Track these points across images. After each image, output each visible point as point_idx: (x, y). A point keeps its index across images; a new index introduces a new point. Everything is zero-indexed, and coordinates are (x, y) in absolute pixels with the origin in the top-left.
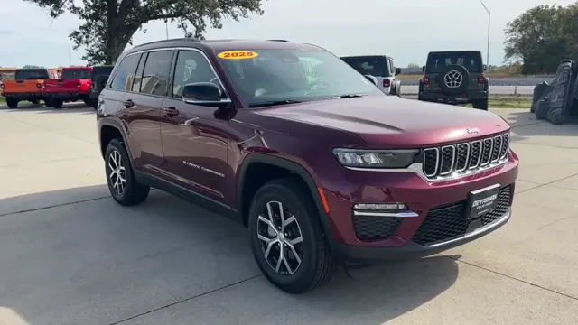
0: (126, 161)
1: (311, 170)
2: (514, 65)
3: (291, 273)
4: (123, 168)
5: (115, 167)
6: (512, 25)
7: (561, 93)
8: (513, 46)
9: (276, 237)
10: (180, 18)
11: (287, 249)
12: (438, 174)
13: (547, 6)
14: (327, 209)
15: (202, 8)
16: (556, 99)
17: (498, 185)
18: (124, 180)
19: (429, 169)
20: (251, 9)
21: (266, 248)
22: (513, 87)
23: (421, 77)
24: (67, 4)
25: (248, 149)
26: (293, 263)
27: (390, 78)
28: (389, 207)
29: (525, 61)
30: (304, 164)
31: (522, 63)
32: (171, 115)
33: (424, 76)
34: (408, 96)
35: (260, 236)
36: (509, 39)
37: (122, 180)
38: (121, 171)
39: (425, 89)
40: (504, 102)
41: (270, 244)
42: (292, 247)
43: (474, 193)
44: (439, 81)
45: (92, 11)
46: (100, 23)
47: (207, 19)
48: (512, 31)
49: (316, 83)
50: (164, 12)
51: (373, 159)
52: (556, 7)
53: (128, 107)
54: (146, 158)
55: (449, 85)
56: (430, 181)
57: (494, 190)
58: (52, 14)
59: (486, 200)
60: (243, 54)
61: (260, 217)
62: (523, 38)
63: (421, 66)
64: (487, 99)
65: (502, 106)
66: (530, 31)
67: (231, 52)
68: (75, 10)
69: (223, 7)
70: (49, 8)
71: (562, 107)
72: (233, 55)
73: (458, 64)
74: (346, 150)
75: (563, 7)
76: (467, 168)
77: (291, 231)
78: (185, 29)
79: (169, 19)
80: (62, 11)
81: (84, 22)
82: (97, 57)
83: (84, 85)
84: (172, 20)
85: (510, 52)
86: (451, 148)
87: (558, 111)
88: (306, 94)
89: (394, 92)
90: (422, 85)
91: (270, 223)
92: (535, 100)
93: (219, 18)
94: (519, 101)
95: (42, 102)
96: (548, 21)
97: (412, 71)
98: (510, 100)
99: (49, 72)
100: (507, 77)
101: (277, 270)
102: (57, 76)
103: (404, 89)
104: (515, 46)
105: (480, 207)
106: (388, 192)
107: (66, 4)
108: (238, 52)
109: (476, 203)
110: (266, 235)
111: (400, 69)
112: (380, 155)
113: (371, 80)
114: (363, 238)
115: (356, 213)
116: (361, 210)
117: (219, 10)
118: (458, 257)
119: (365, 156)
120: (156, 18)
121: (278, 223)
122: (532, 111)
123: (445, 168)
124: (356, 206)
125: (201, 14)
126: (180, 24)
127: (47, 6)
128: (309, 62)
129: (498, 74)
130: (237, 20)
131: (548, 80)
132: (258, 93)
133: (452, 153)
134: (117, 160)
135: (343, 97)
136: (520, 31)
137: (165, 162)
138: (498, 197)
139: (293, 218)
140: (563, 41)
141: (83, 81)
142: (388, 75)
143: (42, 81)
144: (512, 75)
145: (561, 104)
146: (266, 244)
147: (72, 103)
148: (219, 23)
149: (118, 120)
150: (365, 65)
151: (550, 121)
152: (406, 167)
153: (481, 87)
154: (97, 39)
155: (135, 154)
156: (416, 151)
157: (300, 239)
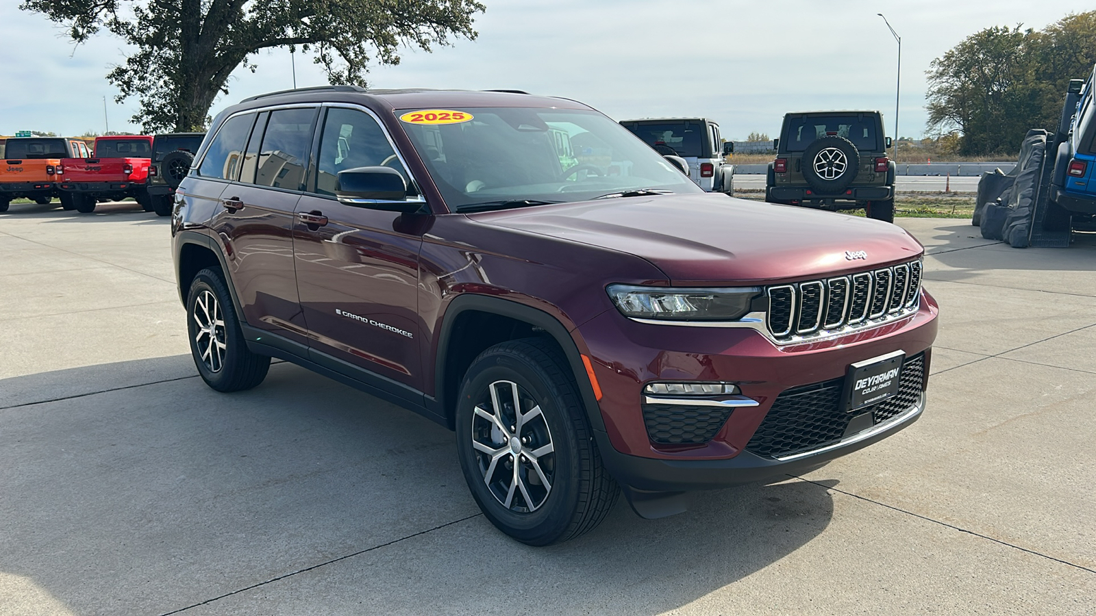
0: (227, 309)
1: (570, 324)
2: (946, 138)
3: (533, 509)
4: (221, 323)
5: (205, 322)
6: (941, 63)
7: (1028, 190)
8: (943, 101)
9: (505, 445)
10: (318, 44)
11: (526, 466)
12: (793, 332)
13: (1006, 30)
14: (598, 394)
15: (362, 26)
16: (1019, 202)
17: (900, 352)
18: (223, 346)
19: (777, 323)
20: (454, 29)
21: (487, 465)
22: (942, 180)
23: (771, 160)
24: (104, 15)
25: (453, 289)
26: (537, 491)
27: (712, 161)
28: (707, 389)
29: (965, 131)
30: (556, 313)
31: (961, 135)
32: (313, 226)
33: (775, 157)
34: (746, 194)
35: (478, 445)
36: (935, 89)
37: (220, 345)
38: (218, 327)
39: (778, 181)
40: (925, 206)
41: (495, 459)
42: (534, 461)
43: (857, 365)
44: (804, 165)
45: (152, 30)
46: (168, 53)
47: (369, 46)
48: (942, 74)
49: (576, 169)
50: (290, 32)
51: (679, 304)
52: (1023, 31)
53: (232, 211)
54: (265, 303)
55: (823, 173)
56: (779, 345)
57: (892, 360)
58: (76, 35)
59: (879, 378)
60: (446, 117)
61: (476, 410)
62: (963, 89)
63: (771, 139)
64: (892, 200)
65: (922, 213)
66: (975, 75)
67: (424, 113)
68: (118, 27)
69: (401, 25)
70: (69, 23)
71: (1029, 216)
72: (427, 117)
73: (839, 135)
74: (633, 288)
75: (1036, 30)
76: (845, 322)
77: (533, 434)
78: (327, 65)
79: (299, 47)
80: (95, 30)
81: (136, 50)
82: (160, 117)
83: (138, 170)
84: (306, 47)
85: (938, 114)
86: (817, 286)
87: (1021, 224)
88: (559, 189)
89: (721, 186)
90: (771, 173)
91: (496, 420)
92: (980, 204)
93: (395, 44)
94: (954, 204)
95: (55, 201)
96: (1008, 58)
97: (754, 147)
98: (937, 203)
99: (70, 145)
100: (931, 159)
101: (507, 504)
102: (85, 152)
103: (739, 181)
104: (949, 102)
105: (868, 391)
106: (707, 362)
107: (101, 15)
108: (437, 112)
109: (861, 384)
110: (488, 442)
111: (731, 144)
112: (690, 298)
113: (678, 166)
114: (662, 445)
115: (649, 400)
116: (657, 395)
117: (393, 29)
118: (832, 483)
119: (666, 300)
120: (273, 43)
121: (509, 419)
122: (975, 224)
123: (807, 320)
124: (649, 388)
125: (360, 37)
126: (318, 55)
127: (66, 21)
128: (563, 130)
129: (914, 154)
130: (428, 49)
131: (1003, 167)
132: (471, 188)
133: (818, 295)
134: (211, 308)
135: (626, 195)
136: (957, 75)
137: (300, 312)
138: (900, 374)
139: (537, 410)
140: (1035, 94)
141: (135, 162)
142: (710, 156)
143: (57, 162)
144: (940, 157)
145: (1026, 211)
146: (486, 459)
147: (113, 203)
148: (394, 56)
149: (213, 235)
150: (668, 137)
151: (1007, 243)
152: (737, 319)
153: (880, 178)
154: (161, 82)
155: (244, 298)
156: (755, 290)
157: (549, 448)
